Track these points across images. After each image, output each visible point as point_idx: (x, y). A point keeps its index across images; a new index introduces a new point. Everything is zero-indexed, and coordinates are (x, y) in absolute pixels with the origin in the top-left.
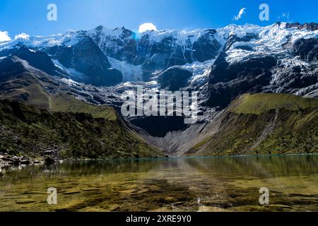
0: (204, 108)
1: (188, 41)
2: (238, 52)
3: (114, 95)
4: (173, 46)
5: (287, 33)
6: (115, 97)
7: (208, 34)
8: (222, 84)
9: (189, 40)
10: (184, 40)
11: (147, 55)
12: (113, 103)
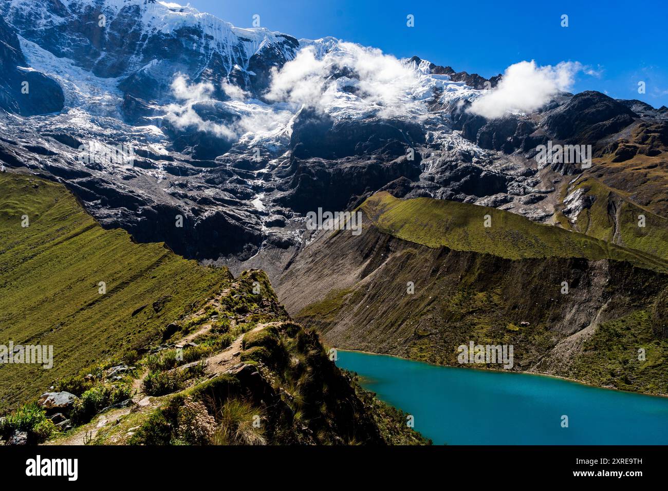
0: (286, 210)
1: (238, 49)
2: (348, 98)
3: (47, 145)
4: (202, 51)
5: (434, 82)
6: (51, 153)
7: (282, 44)
8: (323, 161)
9: (241, 46)
10: (230, 44)
11: (134, 58)
12: (47, 168)
